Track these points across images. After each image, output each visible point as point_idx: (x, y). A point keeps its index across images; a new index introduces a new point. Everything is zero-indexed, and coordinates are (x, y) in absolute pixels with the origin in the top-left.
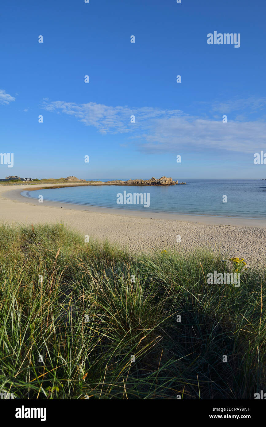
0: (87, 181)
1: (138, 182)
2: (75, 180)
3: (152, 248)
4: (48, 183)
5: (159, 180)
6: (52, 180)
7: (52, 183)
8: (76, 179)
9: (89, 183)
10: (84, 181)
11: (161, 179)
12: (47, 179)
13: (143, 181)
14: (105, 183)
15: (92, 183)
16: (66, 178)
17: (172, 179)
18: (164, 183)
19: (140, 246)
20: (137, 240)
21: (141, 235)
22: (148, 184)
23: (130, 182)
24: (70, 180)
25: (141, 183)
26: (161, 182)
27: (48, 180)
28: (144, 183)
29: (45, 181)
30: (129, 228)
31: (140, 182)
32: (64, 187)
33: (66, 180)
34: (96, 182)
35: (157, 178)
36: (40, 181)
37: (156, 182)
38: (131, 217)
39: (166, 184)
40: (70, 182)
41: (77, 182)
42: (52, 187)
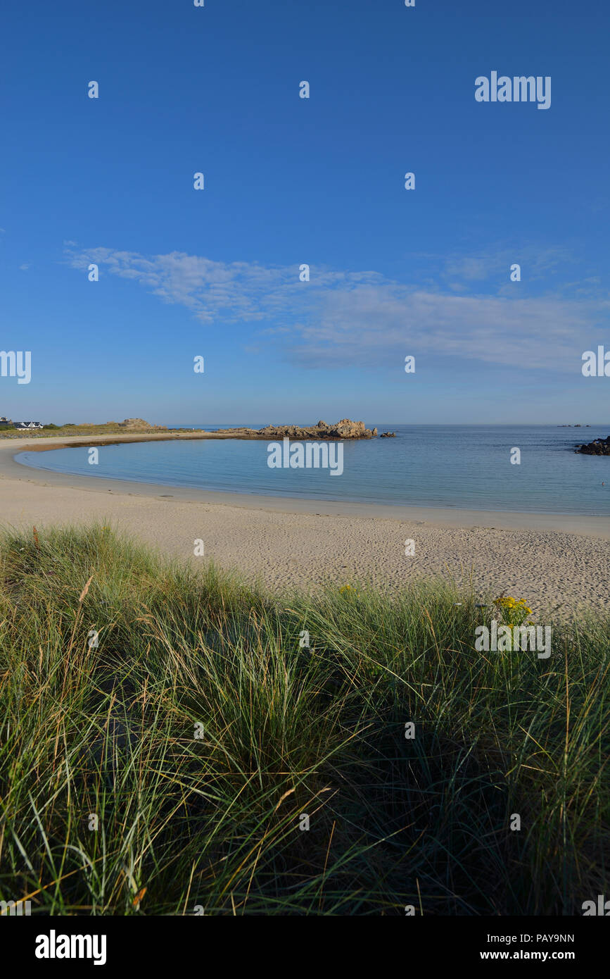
0: (170, 430)
1: (286, 432)
2: (142, 426)
3: (320, 583)
4: (79, 434)
5: (334, 428)
6: (89, 428)
7: (89, 434)
8: (144, 425)
9: (174, 435)
10: (164, 430)
11: (340, 425)
12: (77, 424)
13: (298, 429)
14: (211, 434)
15: (182, 435)
16: (122, 421)
17: (363, 426)
18: (345, 433)
19: (292, 578)
20: (285, 563)
21: (295, 553)
22: (311, 436)
23: (270, 432)
24: (131, 427)
25: (295, 434)
26: (339, 431)
27: (80, 427)
28: (301, 434)
29: (71, 428)
30: (267, 535)
31: (291, 432)
32: (117, 442)
33: (122, 427)
34: (191, 431)
35: (330, 423)
36: (59, 428)
37: (329, 432)
38: (270, 512)
39: (351, 435)
40: (131, 432)
41: (148, 431)
42: (89, 443)
